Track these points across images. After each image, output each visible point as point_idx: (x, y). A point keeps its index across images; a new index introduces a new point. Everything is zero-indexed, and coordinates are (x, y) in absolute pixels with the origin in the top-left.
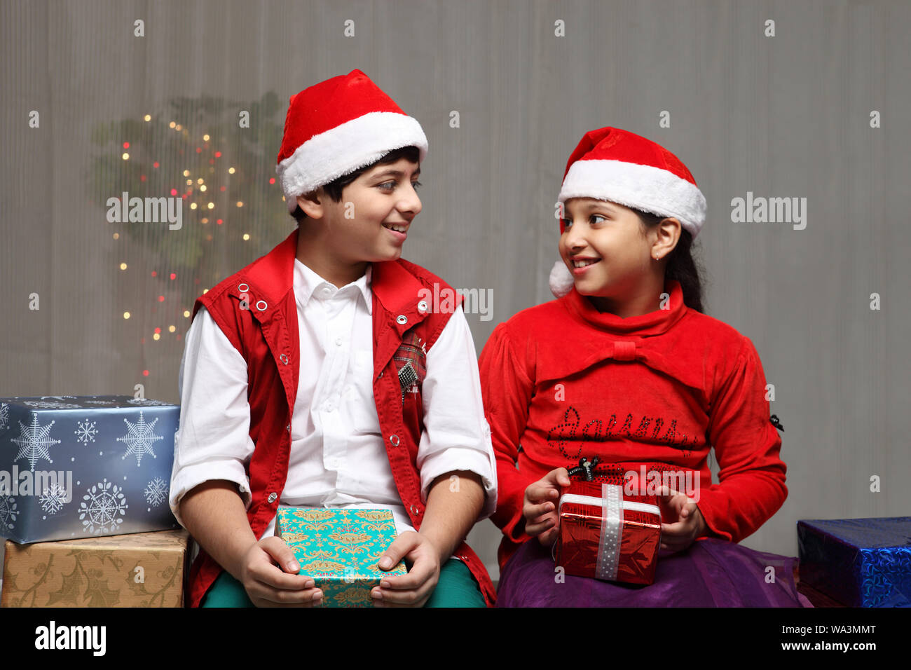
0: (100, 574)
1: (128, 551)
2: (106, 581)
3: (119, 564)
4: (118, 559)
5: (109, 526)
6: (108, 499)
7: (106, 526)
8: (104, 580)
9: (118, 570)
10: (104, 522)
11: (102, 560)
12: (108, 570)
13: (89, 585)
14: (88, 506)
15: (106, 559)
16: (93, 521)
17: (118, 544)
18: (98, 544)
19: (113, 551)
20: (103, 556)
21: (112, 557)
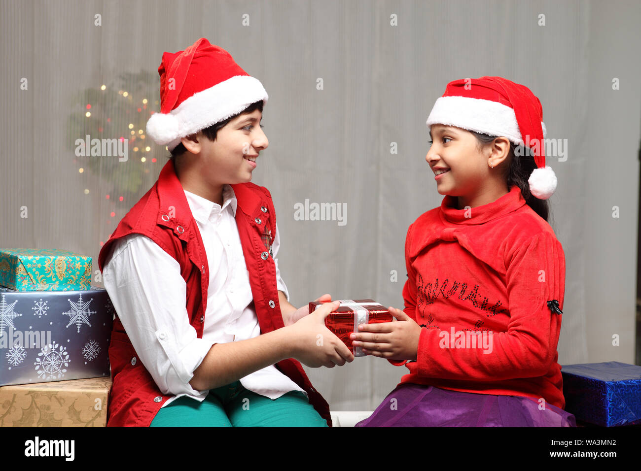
0: (48, 408)
1: (69, 392)
2: (53, 413)
3: (62, 401)
4: (61, 398)
5: (57, 374)
6: (56, 356)
7: (54, 374)
8: (52, 412)
9: (62, 406)
10: (53, 372)
11: (50, 398)
12: (54, 405)
13: (41, 415)
14: (42, 360)
15: (53, 398)
16: (45, 371)
17: (61, 387)
18: (47, 387)
19: (58, 392)
20: (51, 395)
21: (58, 396)
